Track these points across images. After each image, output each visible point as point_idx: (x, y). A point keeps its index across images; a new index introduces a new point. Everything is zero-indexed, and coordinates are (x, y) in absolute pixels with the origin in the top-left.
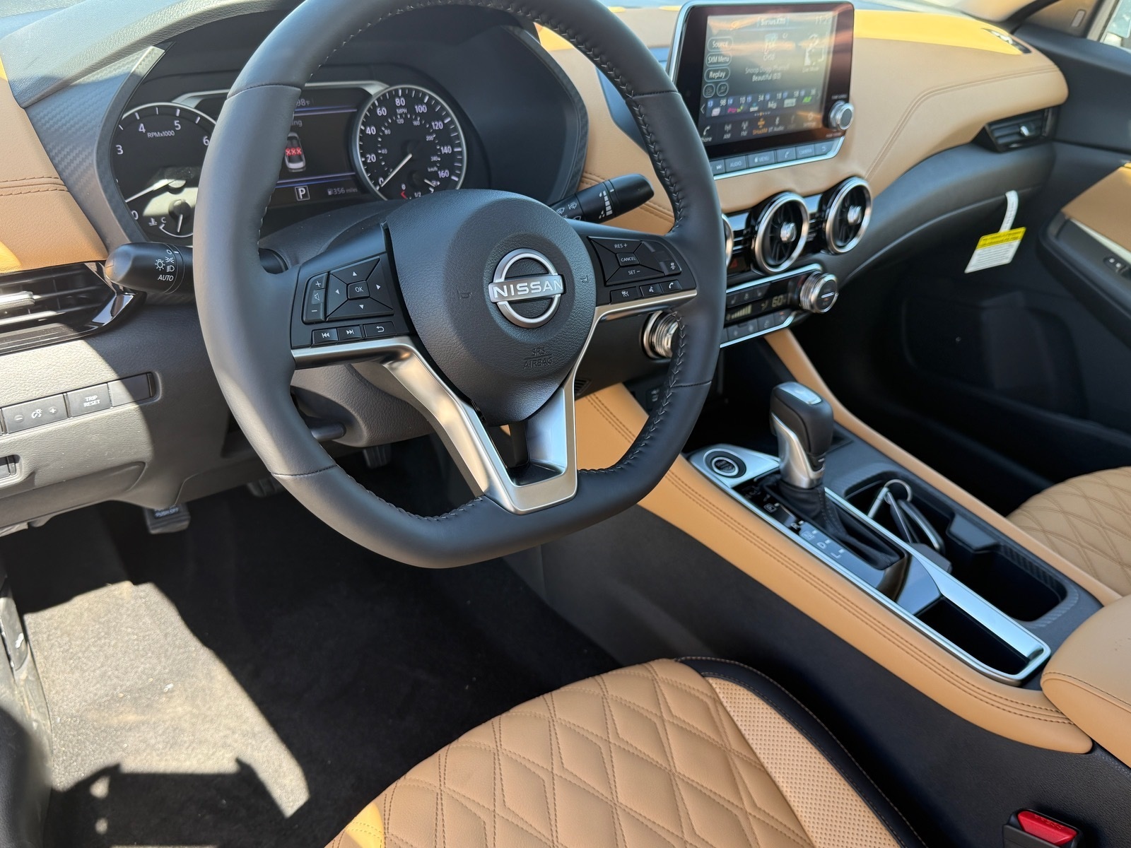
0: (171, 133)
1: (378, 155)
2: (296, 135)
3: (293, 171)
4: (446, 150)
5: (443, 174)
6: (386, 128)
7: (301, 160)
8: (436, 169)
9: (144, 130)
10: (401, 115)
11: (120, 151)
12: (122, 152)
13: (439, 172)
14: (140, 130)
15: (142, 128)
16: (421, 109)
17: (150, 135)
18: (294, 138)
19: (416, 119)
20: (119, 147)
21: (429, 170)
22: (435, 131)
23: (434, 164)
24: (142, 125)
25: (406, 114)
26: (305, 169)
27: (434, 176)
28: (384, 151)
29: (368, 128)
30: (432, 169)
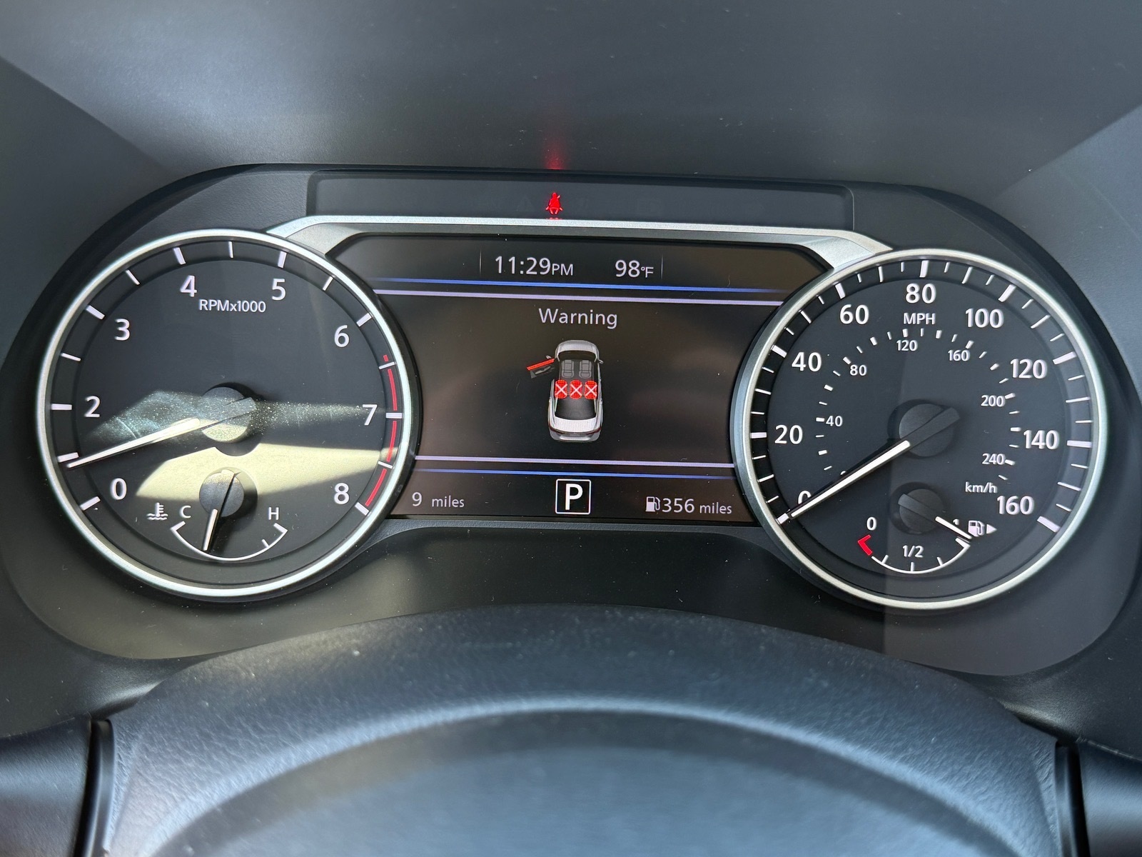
0: (259, 306)
1: (811, 427)
2: (593, 349)
3: (562, 438)
4: (1044, 440)
5: (1008, 506)
6: (857, 360)
7: (594, 415)
8: (991, 487)
9: (193, 292)
10: (912, 328)
11: (122, 334)
12: (127, 337)
13: (1001, 499)
14: (183, 290)
15: (189, 286)
16: (991, 318)
17: (203, 304)
18: (588, 356)
19: (960, 346)
20: (122, 324)
21: (968, 488)
22: (1016, 385)
23: (992, 473)
24: (191, 279)
25: (931, 329)
26: (596, 437)
27: (984, 509)
28: (835, 421)
29: (801, 355)
30: (978, 488)
